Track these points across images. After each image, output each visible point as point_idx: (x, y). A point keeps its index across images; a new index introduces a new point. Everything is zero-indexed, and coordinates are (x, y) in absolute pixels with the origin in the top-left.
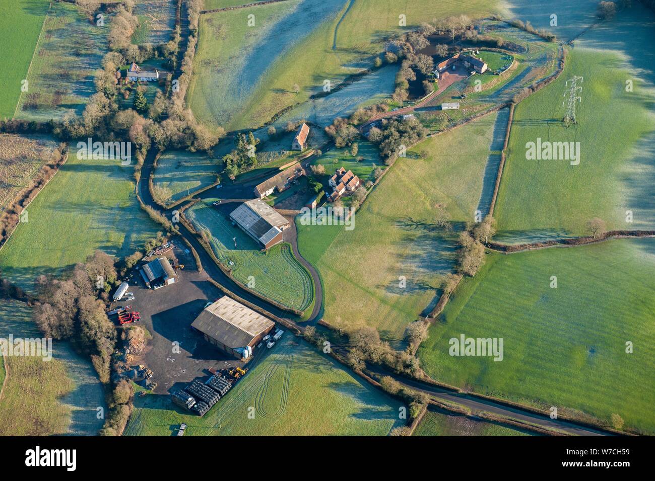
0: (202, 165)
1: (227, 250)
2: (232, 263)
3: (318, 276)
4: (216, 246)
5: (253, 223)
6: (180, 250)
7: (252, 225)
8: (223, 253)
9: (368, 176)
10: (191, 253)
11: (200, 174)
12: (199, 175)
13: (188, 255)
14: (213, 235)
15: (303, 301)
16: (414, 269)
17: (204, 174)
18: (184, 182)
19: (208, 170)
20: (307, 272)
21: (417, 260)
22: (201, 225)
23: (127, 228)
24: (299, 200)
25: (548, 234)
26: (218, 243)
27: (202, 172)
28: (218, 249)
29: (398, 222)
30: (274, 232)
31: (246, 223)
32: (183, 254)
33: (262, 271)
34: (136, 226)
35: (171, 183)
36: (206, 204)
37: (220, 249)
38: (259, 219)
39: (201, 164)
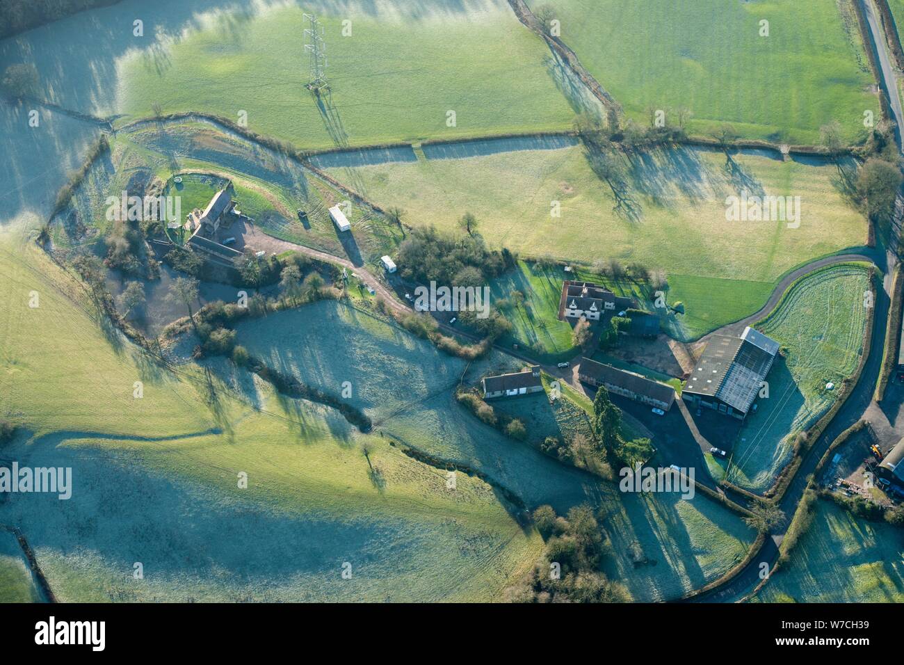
0: (628, 522)
1: (807, 401)
2: (829, 385)
3: (790, 273)
4: (808, 419)
5: (747, 372)
6: (841, 469)
7: (753, 372)
8: (816, 404)
9: (551, 279)
10: (837, 449)
11: (655, 514)
12: (660, 514)
13: (844, 454)
14: (788, 431)
15: (846, 275)
16: (707, 185)
17: (652, 508)
18: (688, 531)
19: (641, 506)
20: (793, 288)
21: (688, 185)
22: (778, 455)
23: (838, 569)
24: (646, 353)
25: (561, 75)
26: (800, 418)
27: (650, 512)
28: (812, 415)
29: (631, 218)
30: (753, 337)
31: (751, 382)
32: (846, 461)
33: (821, 342)
34: (827, 556)
35: (697, 553)
36: (726, 469)
37: (811, 411)
38: (737, 365)
39: (627, 528)
